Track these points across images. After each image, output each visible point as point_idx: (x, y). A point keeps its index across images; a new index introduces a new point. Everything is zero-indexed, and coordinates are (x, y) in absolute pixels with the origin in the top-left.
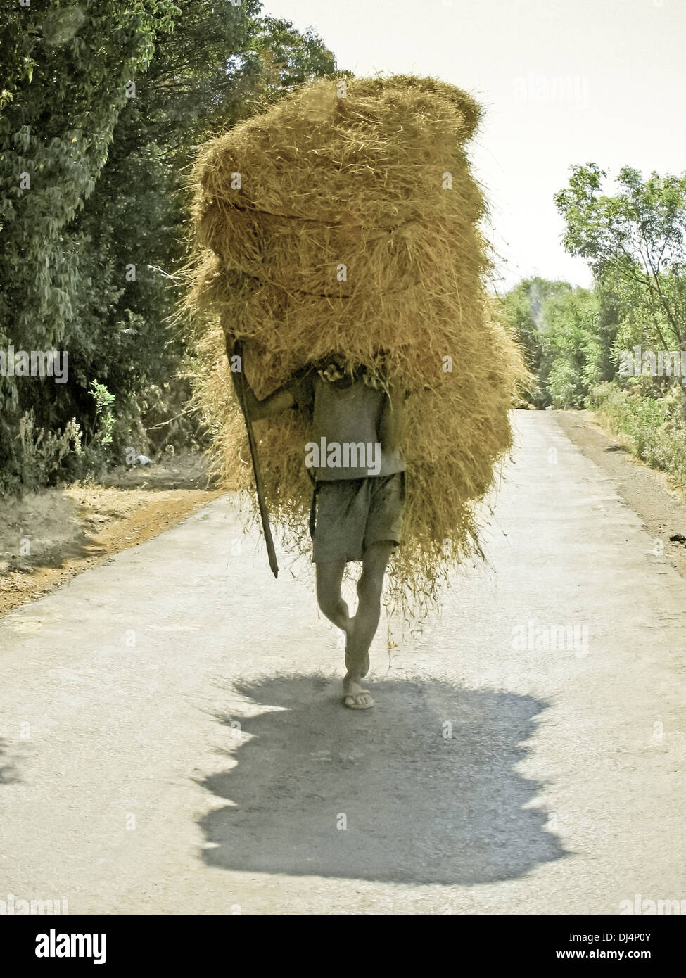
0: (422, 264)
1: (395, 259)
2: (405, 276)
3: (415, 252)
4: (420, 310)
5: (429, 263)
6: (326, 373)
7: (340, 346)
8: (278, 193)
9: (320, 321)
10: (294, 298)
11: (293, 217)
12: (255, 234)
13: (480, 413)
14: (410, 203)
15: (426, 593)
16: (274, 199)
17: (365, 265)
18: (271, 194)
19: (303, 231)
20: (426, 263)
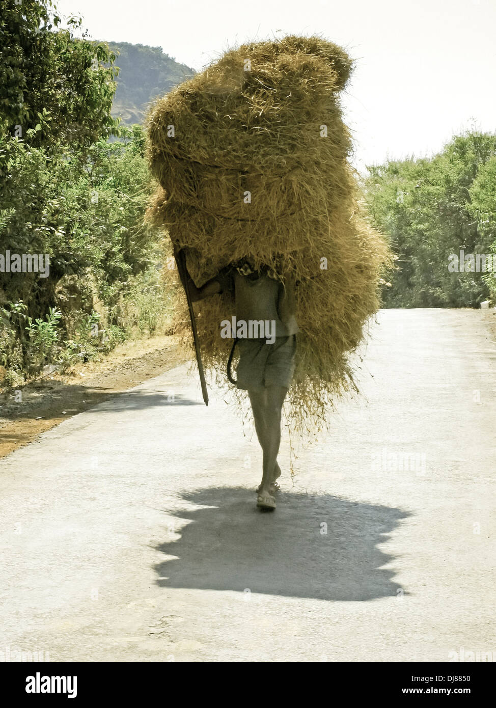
0: (304, 198)
1: (285, 196)
2: (292, 206)
3: (298, 189)
4: (303, 227)
5: (308, 196)
6: (242, 270)
7: (250, 252)
8: (205, 149)
9: (237, 237)
10: (219, 221)
11: (216, 167)
12: (191, 178)
13: (350, 292)
14: (294, 156)
15: (318, 416)
16: (203, 153)
17: (265, 200)
18: (200, 150)
19: (223, 177)
20: (306, 197)
